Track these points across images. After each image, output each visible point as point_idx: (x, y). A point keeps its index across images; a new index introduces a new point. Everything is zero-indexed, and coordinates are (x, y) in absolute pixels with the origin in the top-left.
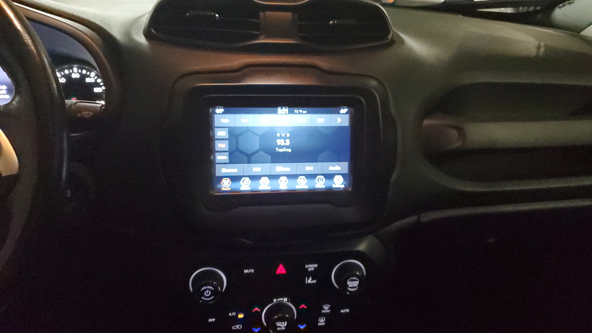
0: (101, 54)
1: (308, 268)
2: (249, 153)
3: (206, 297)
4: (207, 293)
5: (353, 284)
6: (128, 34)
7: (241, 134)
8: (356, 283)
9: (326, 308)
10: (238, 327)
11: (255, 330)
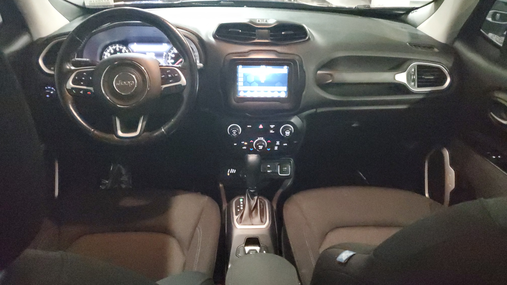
1: (271, 127)
2: (250, 83)
3: (234, 134)
5: (288, 133)
7: (248, 75)
9: (278, 143)
10: (245, 148)
11: (251, 149)
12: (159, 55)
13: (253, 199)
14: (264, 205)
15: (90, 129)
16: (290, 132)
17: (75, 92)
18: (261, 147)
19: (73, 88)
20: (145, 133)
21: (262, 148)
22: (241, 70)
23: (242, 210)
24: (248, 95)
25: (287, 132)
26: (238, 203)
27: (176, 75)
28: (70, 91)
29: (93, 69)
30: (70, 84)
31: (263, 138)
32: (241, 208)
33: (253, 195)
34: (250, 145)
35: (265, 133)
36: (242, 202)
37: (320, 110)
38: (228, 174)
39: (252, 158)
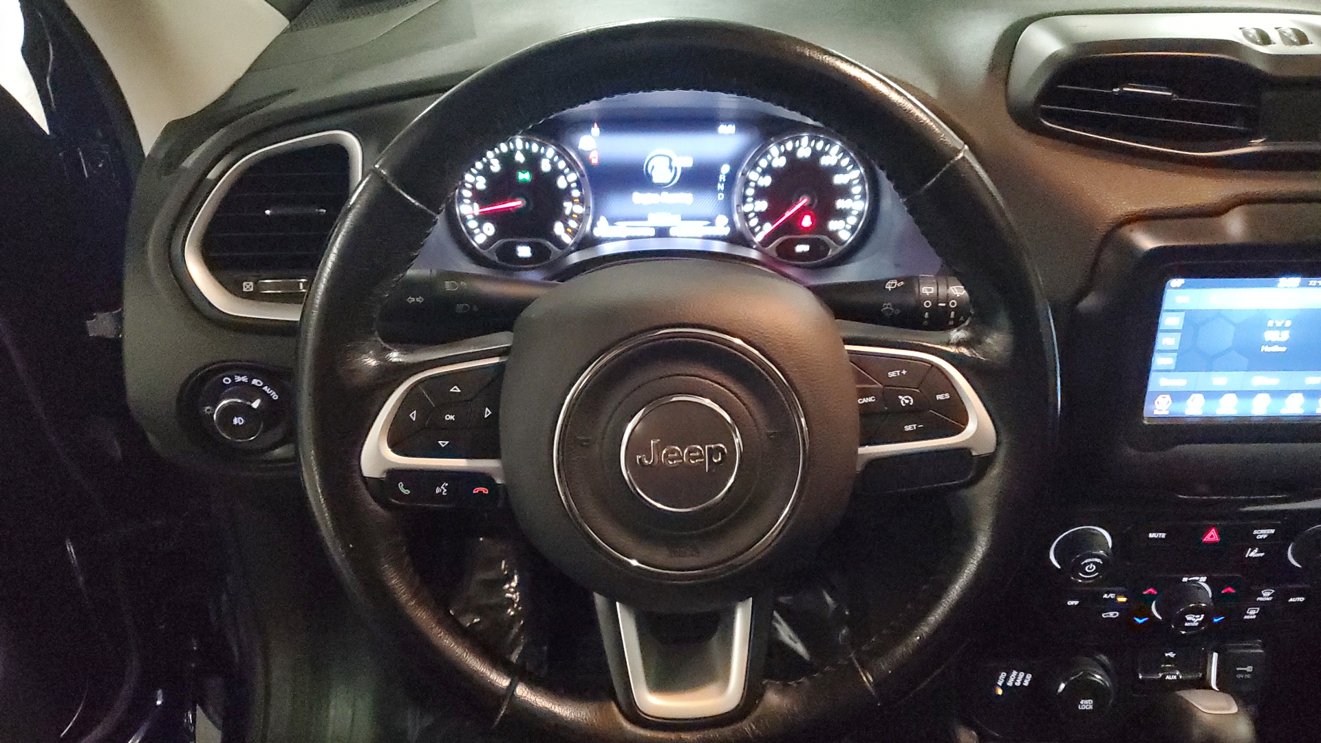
1: (1256, 535)
2: (1212, 354)
3: (1085, 573)
4: (1091, 568)
7: (1205, 322)
9: (1266, 595)
10: (1112, 614)
11: (1137, 620)
17: (405, 490)
18: (1196, 621)
19: (395, 474)
21: (1197, 624)
22: (1179, 299)
24: (1195, 408)
27: (938, 397)
28: (383, 488)
31: (1203, 578)
38: (1000, 691)
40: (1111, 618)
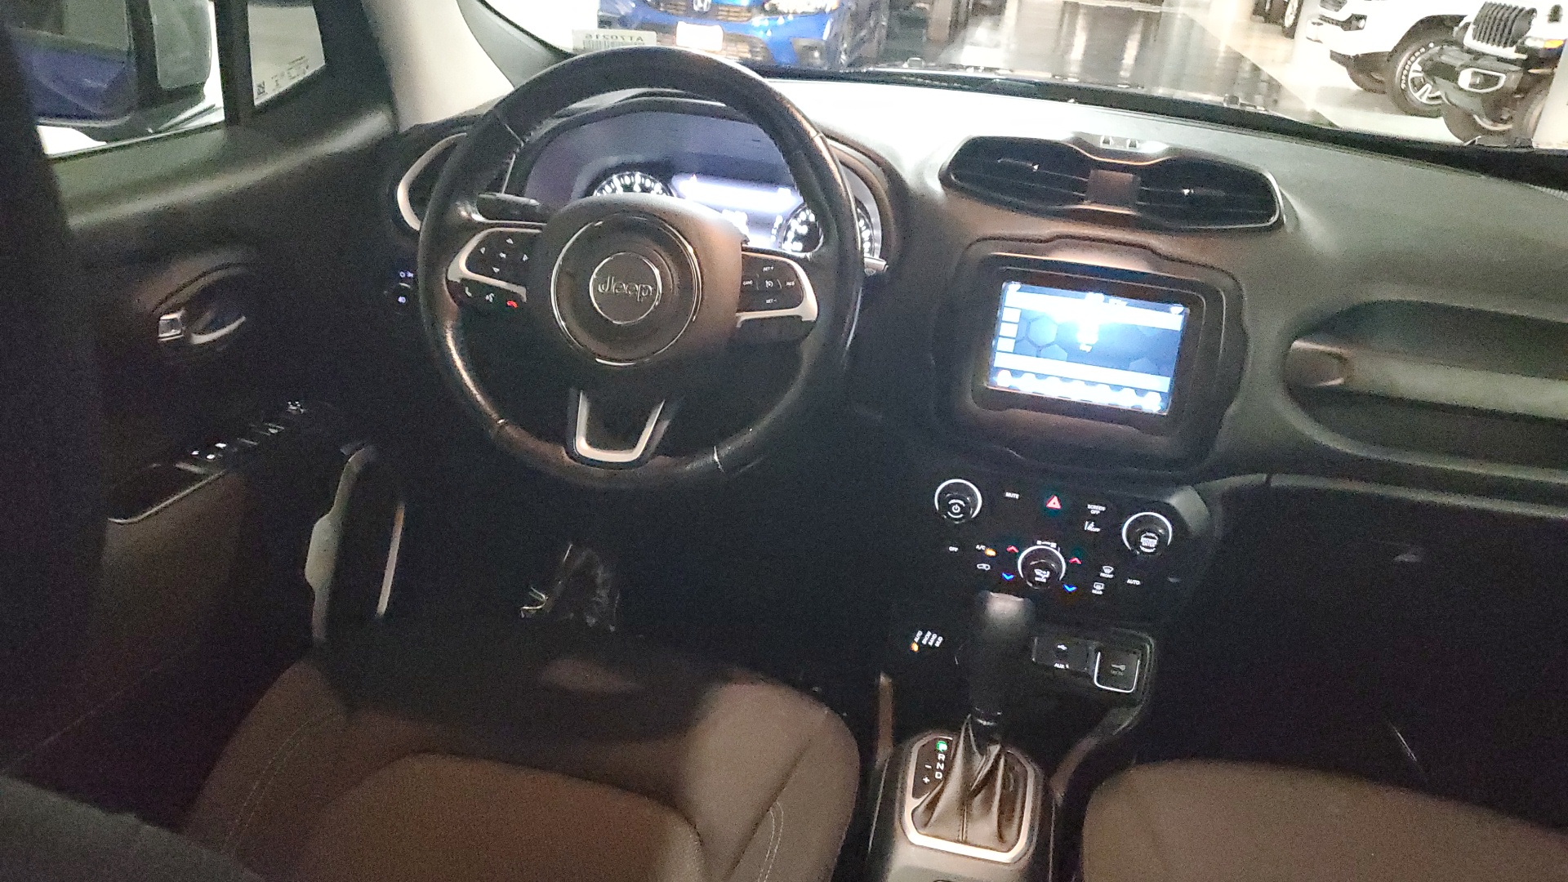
0: (886, 201)
1: (1090, 510)
2: (1040, 345)
3: (952, 513)
4: (956, 509)
5: (1148, 543)
6: (920, 175)
7: (1037, 319)
8: (1153, 543)
9: (1107, 572)
10: (985, 566)
11: (1005, 575)
12: (760, 223)
13: (983, 751)
14: (1021, 780)
15: (495, 416)
16: (1159, 542)
17: (469, 294)
18: (1042, 576)
19: (465, 281)
20: (661, 460)
21: (1045, 581)
22: (1016, 299)
23: (939, 781)
24: (1027, 386)
25: (1145, 539)
26: (930, 753)
27: (789, 284)
28: (456, 289)
29: (537, 231)
30: (460, 267)
31: (1054, 545)
32: (937, 773)
33: (984, 739)
34: (1005, 561)
35: (1065, 528)
36: (944, 753)
37: (1279, 481)
38: (915, 647)
39: (1004, 606)
40: (984, 570)
